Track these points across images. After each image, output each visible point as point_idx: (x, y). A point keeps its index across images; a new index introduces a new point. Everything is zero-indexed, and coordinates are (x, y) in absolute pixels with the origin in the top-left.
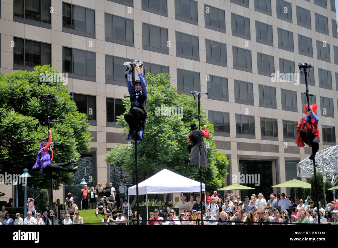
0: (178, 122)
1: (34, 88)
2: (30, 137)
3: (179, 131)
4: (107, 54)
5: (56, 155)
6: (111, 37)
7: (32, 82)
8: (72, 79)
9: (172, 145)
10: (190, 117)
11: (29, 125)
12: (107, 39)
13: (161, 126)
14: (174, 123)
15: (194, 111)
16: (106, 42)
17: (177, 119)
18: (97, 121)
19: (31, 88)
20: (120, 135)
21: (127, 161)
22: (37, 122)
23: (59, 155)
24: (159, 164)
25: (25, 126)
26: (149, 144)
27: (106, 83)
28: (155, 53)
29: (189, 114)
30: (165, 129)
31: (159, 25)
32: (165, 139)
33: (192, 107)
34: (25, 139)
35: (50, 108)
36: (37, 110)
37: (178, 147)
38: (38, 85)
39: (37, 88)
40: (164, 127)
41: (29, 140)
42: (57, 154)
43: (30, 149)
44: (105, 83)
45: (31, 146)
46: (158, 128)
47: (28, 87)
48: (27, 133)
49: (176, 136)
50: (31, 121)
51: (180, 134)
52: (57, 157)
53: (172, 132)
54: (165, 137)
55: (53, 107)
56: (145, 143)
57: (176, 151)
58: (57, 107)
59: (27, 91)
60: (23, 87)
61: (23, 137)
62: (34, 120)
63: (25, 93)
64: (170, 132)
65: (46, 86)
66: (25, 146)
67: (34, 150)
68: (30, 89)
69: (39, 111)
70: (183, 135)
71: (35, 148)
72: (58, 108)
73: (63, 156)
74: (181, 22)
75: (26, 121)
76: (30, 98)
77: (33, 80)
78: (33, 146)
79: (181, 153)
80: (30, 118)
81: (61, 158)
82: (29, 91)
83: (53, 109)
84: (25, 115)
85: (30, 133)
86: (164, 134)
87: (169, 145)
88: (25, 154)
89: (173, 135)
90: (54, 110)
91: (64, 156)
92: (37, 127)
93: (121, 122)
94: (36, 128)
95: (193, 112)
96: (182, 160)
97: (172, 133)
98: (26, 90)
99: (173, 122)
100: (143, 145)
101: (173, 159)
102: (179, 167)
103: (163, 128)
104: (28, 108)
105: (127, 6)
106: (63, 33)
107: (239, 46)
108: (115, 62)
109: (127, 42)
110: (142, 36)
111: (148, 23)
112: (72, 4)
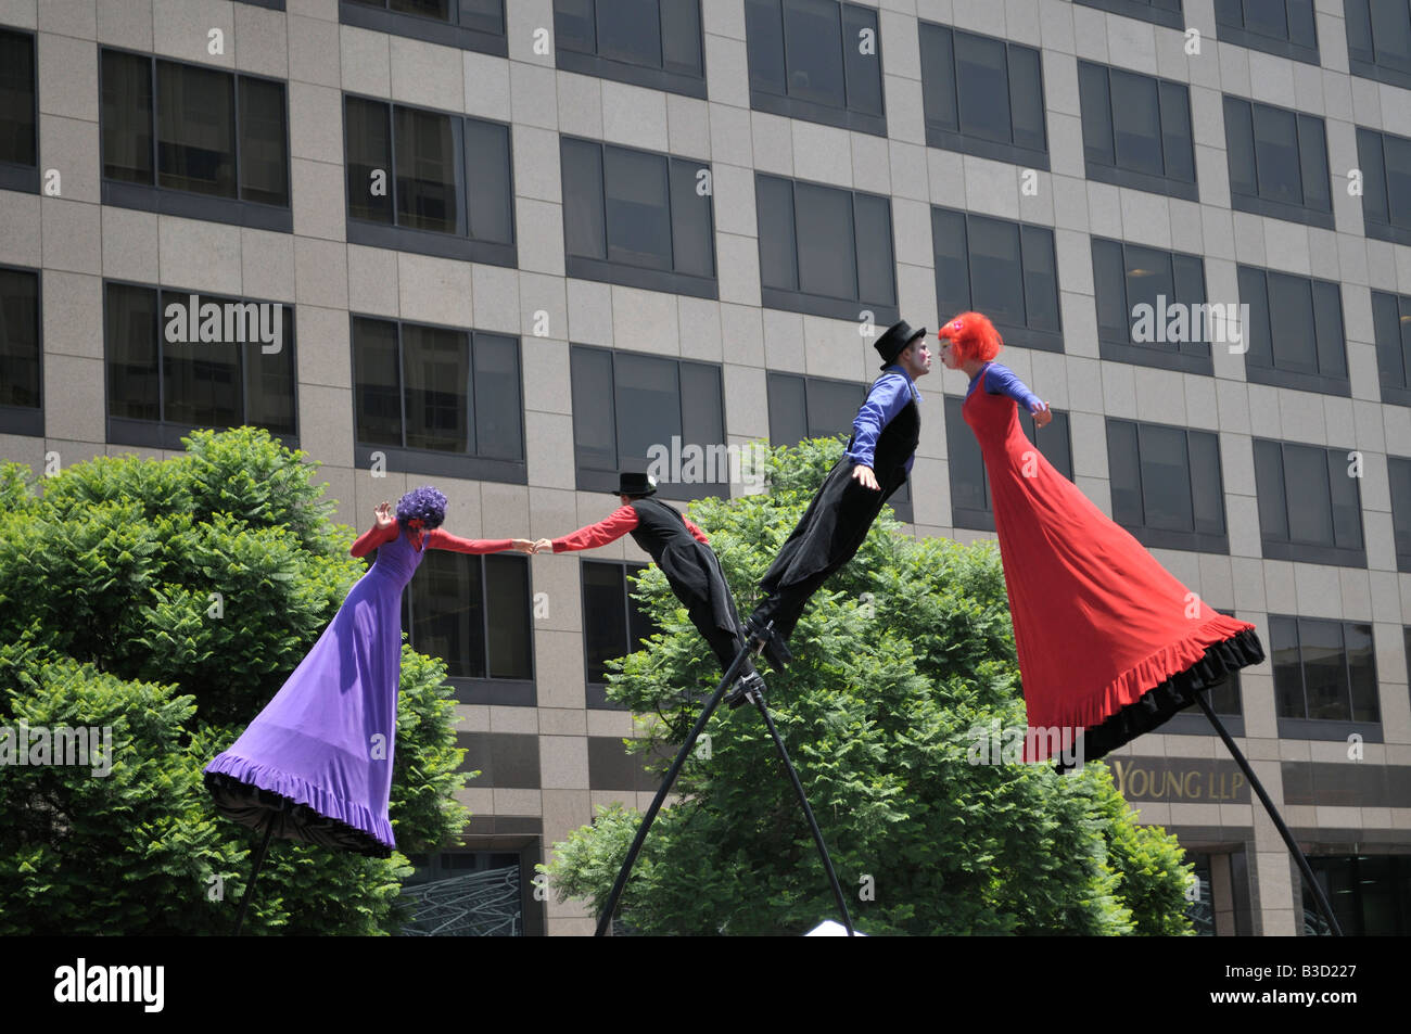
0: (904, 679)
1: (174, 538)
2: (152, 785)
3: (902, 725)
4: (577, 340)
5: (290, 868)
6: (597, 257)
7: (166, 511)
8: (403, 475)
9: (870, 800)
10: (966, 649)
11: (151, 724)
12: (577, 268)
13: (810, 702)
14: (877, 686)
15: (985, 621)
16: (574, 283)
17: (895, 664)
18: (538, 680)
19: (158, 539)
20: (629, 753)
21: (650, 888)
22: (186, 706)
23: (303, 871)
24: (812, 893)
25: (130, 731)
26: (756, 797)
27: (578, 489)
28: (828, 322)
29: (958, 637)
30: (832, 716)
31: (843, 180)
32: (832, 770)
33: (974, 600)
34: (129, 794)
35: (256, 634)
36: (190, 646)
37: (901, 809)
38: (195, 522)
39: (188, 539)
40: (829, 708)
41: (147, 798)
42: (290, 863)
43: (155, 846)
44: (574, 488)
45: (157, 828)
46: (793, 716)
47: (141, 536)
48: (138, 767)
49: (891, 752)
50: (161, 703)
51: (912, 740)
52: (294, 877)
53: (866, 729)
54: (835, 759)
55: (270, 630)
56: (737, 790)
57: (892, 827)
58: (286, 631)
59: (138, 556)
60: (117, 539)
61: (121, 788)
62: (172, 697)
63: (127, 568)
64: (857, 732)
65: (230, 526)
66: (128, 830)
67: (175, 847)
68: (154, 546)
69: (201, 650)
70: (927, 743)
71: (178, 837)
72: (293, 632)
73: (319, 870)
74: (959, 156)
75: (135, 705)
76: (156, 588)
77: (168, 501)
78: (169, 827)
79: (917, 836)
80: (152, 691)
81: (310, 884)
82: (149, 555)
83: (267, 641)
84: (127, 677)
85: (153, 762)
86: (825, 745)
87: (855, 797)
88: (128, 869)
89: (877, 746)
90: (275, 643)
91: (329, 873)
92: (189, 733)
93: (629, 689)
94: (185, 741)
95: (980, 626)
96: (932, 871)
97: (871, 735)
98: (132, 553)
99: (875, 679)
100: (729, 801)
101: (878, 867)
102: (911, 906)
103: (822, 715)
104: (143, 640)
105: (671, 96)
106: (352, 247)
107: (1275, 263)
108: (620, 382)
109: (678, 274)
110: (756, 241)
111: (788, 173)
112: (392, 104)
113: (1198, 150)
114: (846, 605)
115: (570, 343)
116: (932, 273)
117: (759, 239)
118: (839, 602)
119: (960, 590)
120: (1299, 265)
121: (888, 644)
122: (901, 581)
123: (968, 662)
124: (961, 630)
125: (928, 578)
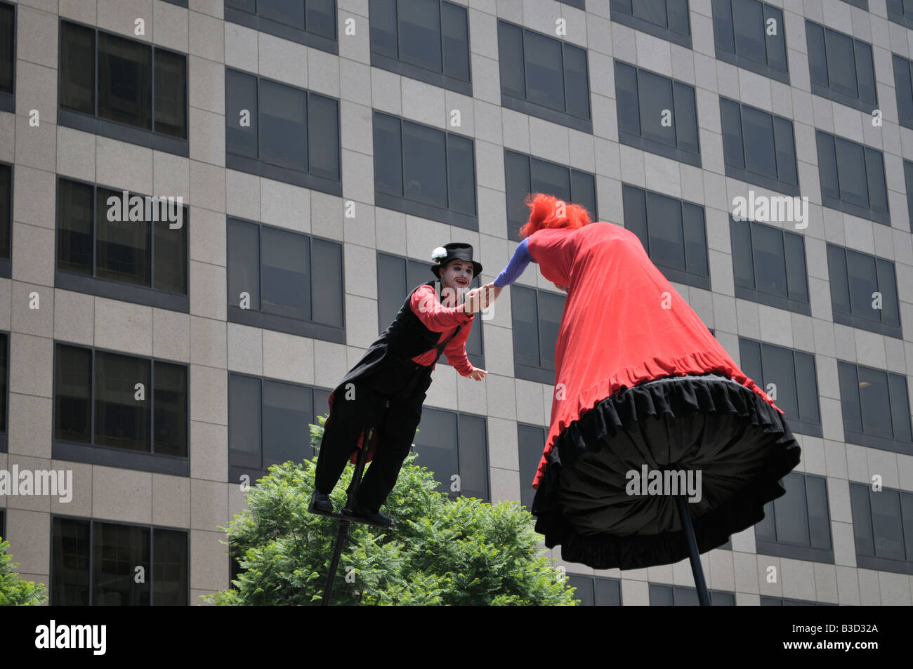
4: (234, 368)
6: (252, 308)
8: (90, 466)
10: (485, 585)
16: (233, 327)
27: (229, 482)
33: (492, 545)
44: (227, 480)
95: (496, 567)
105: (315, 194)
106: (60, 292)
107: (766, 337)
108: (266, 402)
109: (315, 323)
110: (376, 302)
111: (402, 253)
112: (96, 186)
113: (710, 252)
114: (385, 546)
115: (228, 371)
116: (510, 332)
117: (378, 300)
118: (380, 544)
119: (483, 537)
120: (784, 340)
121: (419, 578)
122: (433, 528)
123: (486, 596)
124: (481, 569)
125: (456, 527)
